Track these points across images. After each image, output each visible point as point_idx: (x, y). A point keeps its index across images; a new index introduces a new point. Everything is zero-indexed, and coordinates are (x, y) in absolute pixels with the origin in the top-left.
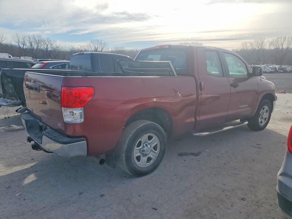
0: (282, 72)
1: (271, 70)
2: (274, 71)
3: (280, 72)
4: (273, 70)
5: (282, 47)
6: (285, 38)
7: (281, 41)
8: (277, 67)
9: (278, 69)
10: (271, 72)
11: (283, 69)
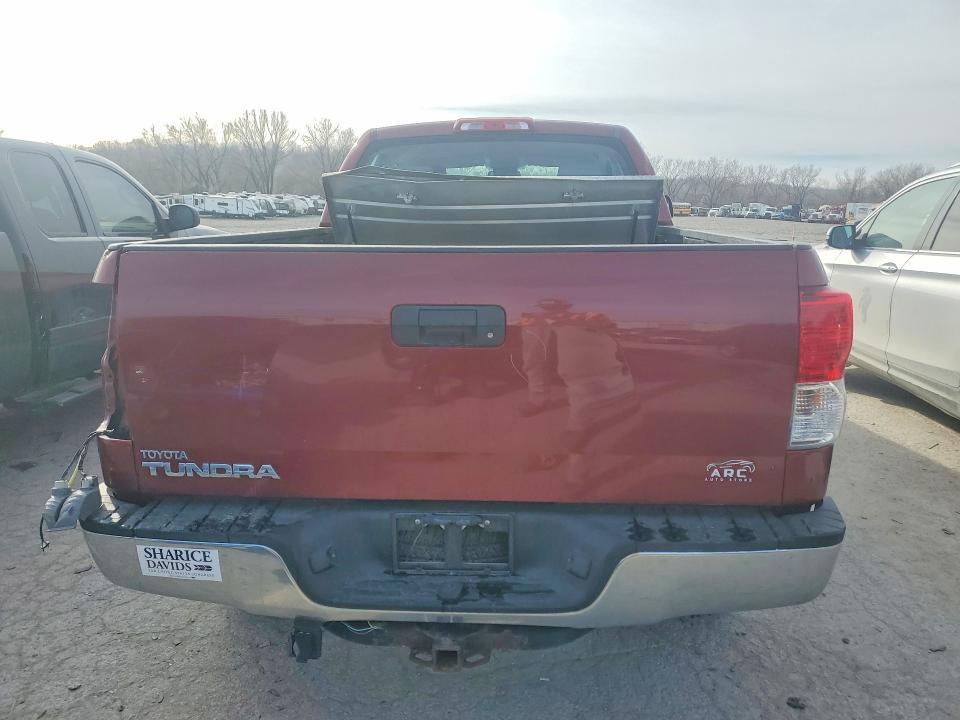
0: (285, 216)
1: (257, 211)
2: (265, 211)
3: (281, 215)
4: (263, 208)
5: (262, 140)
6: (264, 115)
7: (255, 122)
8: (271, 199)
9: (274, 207)
10: (258, 217)
11: (286, 206)
